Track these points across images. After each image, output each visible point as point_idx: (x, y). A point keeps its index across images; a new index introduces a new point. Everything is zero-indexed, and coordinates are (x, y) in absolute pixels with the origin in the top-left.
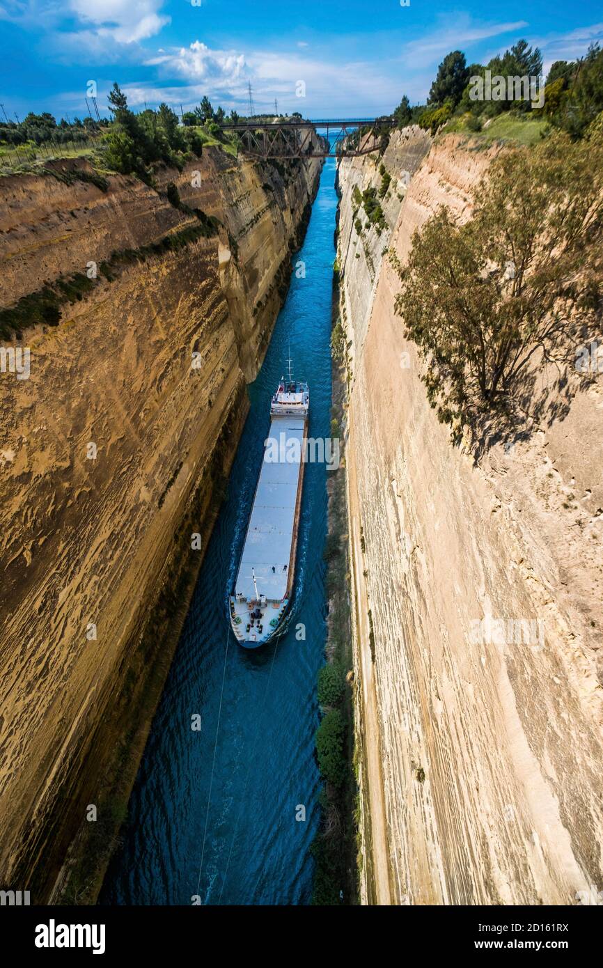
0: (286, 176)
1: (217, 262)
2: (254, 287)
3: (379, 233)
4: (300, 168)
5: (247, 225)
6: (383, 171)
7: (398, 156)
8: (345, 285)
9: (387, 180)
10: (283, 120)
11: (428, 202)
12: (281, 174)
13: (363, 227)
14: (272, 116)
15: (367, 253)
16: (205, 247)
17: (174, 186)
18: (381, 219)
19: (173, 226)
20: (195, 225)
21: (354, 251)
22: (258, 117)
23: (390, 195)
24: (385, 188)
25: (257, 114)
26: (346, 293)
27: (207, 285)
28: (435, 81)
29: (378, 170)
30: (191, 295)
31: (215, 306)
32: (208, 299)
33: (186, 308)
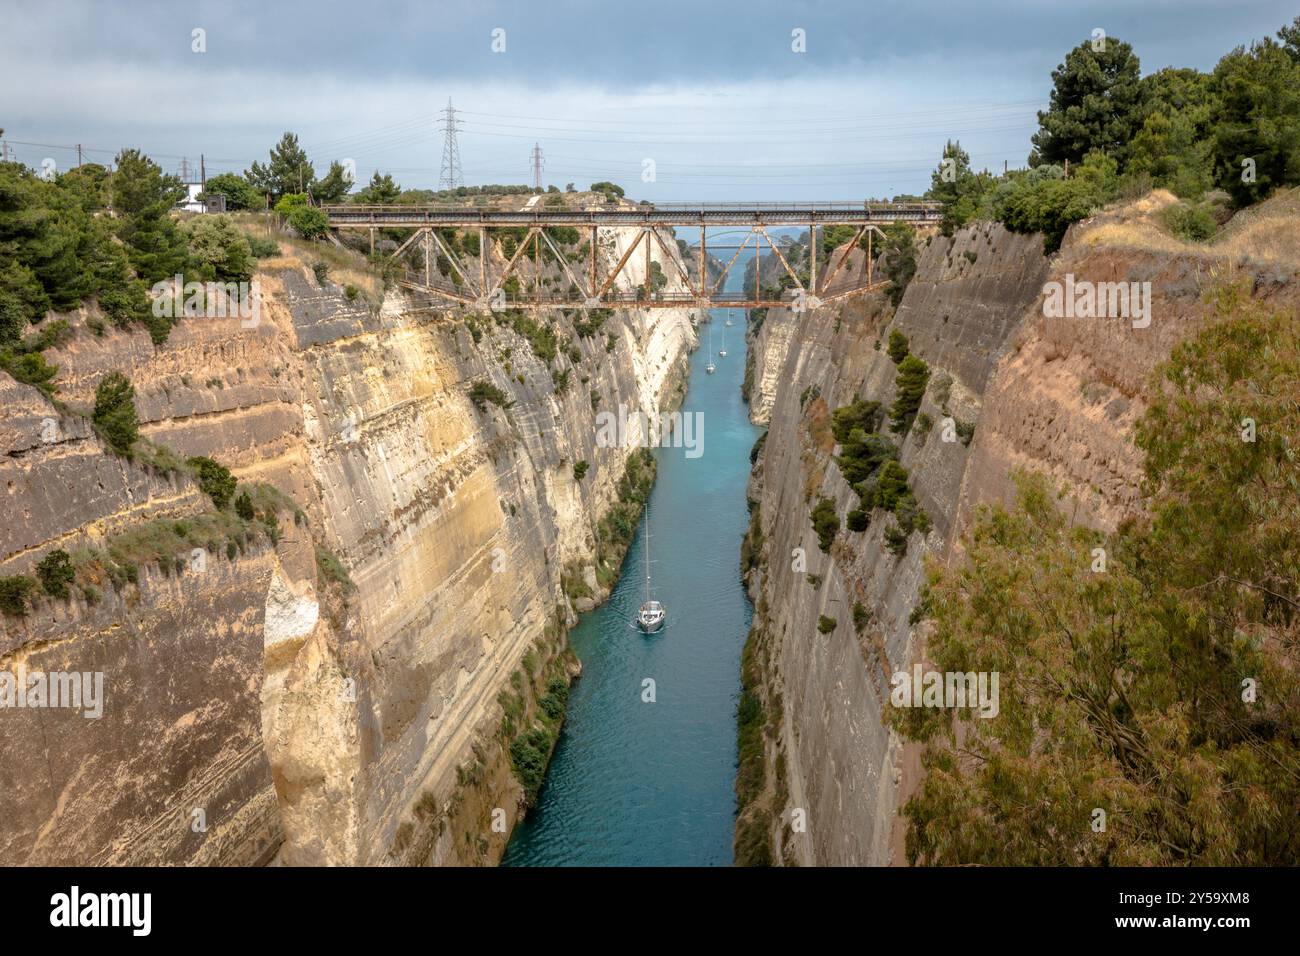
0: (561, 361)
1: (257, 641)
2: (408, 739)
3: (898, 544)
4: (612, 337)
5: (398, 513)
6: (899, 351)
7: (948, 308)
8: (787, 730)
9: (916, 377)
10: (558, 200)
11: (1056, 449)
12: (545, 355)
13: (844, 526)
14: (526, 191)
15: (861, 617)
16: (211, 591)
17: (125, 384)
18: (902, 502)
19: (90, 514)
20: (187, 513)
21: (815, 604)
22: (474, 192)
23: (928, 424)
24: (909, 405)
25: (468, 185)
26: (792, 765)
27: (200, 729)
28: (1046, 109)
29: (885, 347)
30: (121, 767)
31: (224, 812)
32: (193, 783)
33: (92, 820)
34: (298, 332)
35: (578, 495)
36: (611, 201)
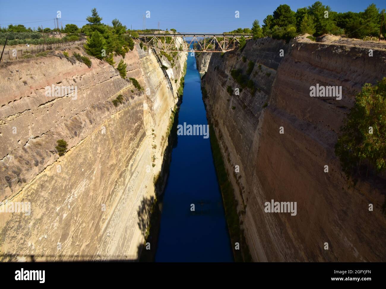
1: (143, 110)
3: (253, 94)
7: (256, 53)
9: (252, 65)
16: (137, 102)
18: (253, 87)
19: (121, 88)
20: (132, 88)
24: (251, 69)
27: (138, 126)
30: (130, 132)
31: (141, 140)
32: (138, 135)
33: (127, 141)
34: (139, 56)
35: (175, 85)
36: (174, 32)
